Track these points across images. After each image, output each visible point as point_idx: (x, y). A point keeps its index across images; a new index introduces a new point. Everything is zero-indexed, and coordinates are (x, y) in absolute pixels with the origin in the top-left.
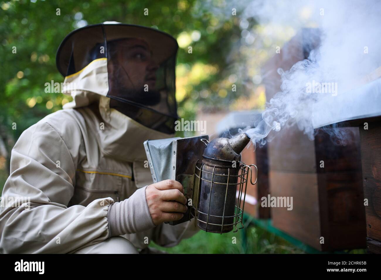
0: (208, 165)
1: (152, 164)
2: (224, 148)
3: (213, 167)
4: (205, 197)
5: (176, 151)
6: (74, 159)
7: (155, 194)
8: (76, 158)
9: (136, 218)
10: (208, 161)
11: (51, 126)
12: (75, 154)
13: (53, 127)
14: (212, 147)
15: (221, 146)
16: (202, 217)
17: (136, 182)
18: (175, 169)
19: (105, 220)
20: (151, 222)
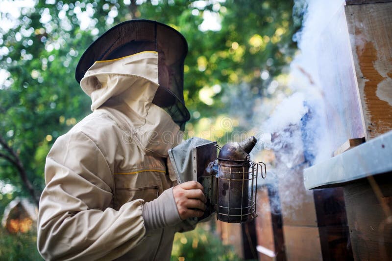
0: (224, 166)
1: (176, 169)
2: (237, 150)
3: (230, 167)
4: (224, 193)
5: (196, 157)
6: (110, 166)
7: (181, 192)
8: (112, 164)
9: (166, 214)
10: (224, 163)
11: (86, 135)
12: (111, 161)
13: (88, 136)
14: (227, 150)
15: (234, 149)
16: (222, 210)
17: (170, 176)
18: (196, 172)
19: (141, 218)
20: (179, 217)
